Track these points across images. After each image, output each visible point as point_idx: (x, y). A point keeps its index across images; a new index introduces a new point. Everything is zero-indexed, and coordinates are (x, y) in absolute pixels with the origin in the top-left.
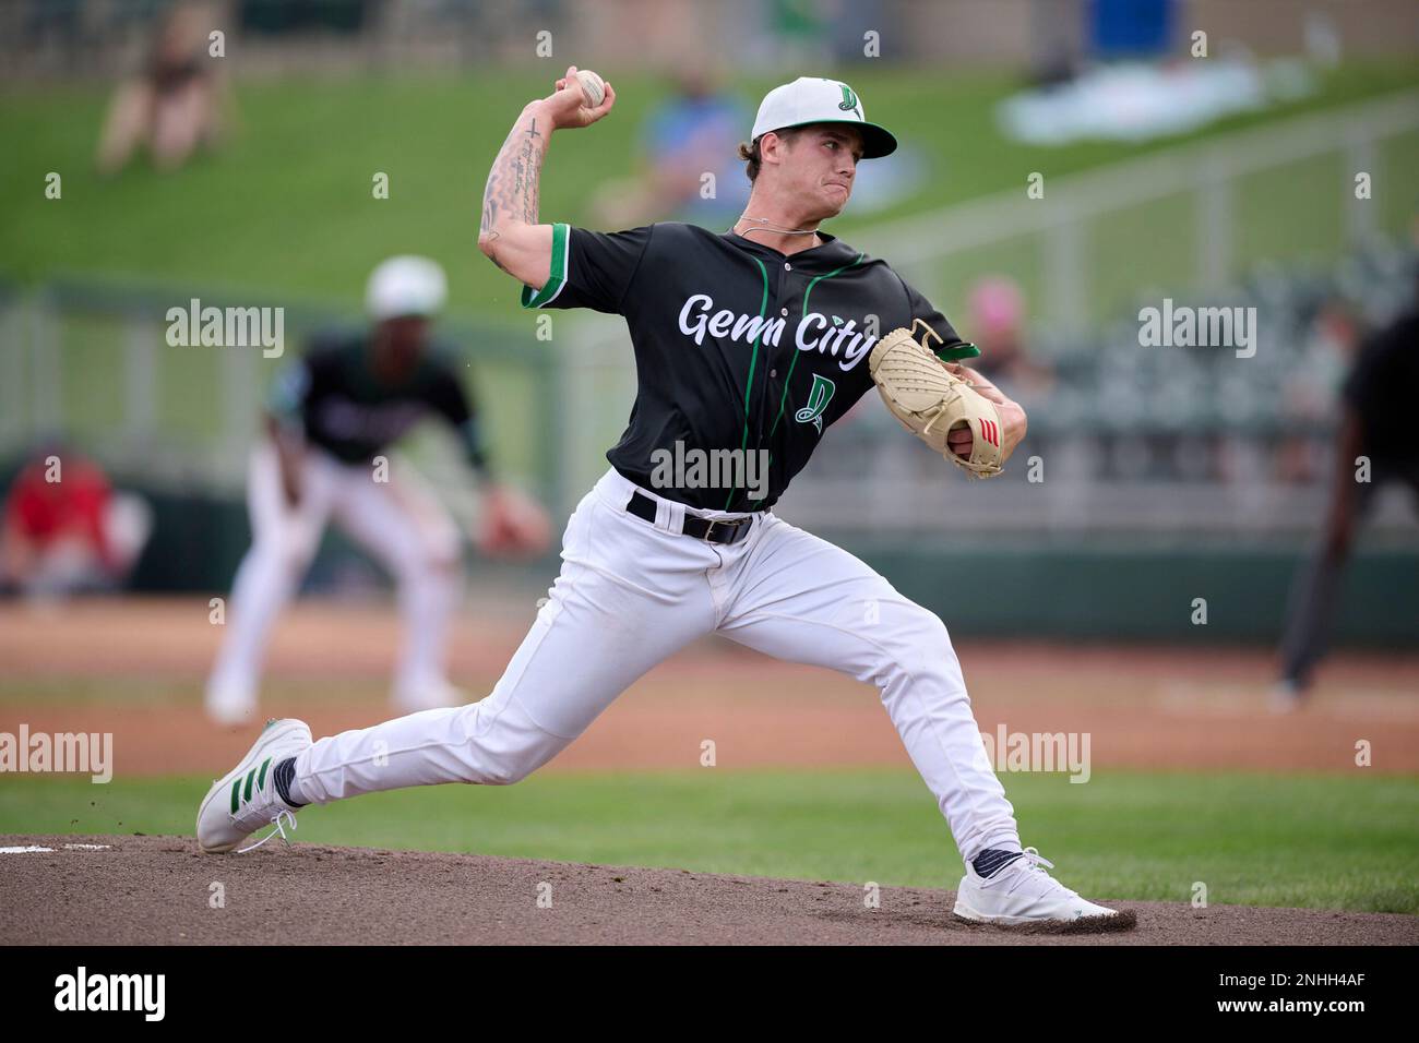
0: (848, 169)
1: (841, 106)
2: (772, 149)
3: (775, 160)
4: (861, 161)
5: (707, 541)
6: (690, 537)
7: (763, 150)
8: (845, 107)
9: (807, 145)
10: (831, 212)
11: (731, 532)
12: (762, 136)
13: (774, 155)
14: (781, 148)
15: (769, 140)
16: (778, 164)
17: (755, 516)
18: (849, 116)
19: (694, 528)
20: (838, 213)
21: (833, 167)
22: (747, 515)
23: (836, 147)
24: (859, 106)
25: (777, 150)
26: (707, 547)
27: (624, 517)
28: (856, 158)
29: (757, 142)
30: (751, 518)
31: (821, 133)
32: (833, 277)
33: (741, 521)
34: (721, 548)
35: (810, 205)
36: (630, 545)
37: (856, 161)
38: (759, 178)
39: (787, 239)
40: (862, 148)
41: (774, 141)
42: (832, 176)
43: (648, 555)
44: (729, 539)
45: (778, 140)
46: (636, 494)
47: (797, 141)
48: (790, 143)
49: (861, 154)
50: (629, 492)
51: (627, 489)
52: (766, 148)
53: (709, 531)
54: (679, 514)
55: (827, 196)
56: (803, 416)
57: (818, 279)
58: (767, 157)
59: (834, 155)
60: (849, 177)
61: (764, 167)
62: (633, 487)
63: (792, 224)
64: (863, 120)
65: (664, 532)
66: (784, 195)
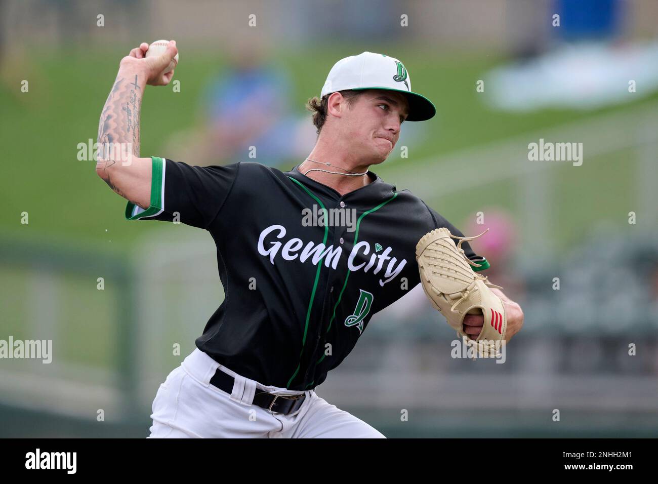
0: (394, 128)
1: (395, 78)
2: (337, 105)
3: (339, 113)
4: (405, 122)
5: (270, 411)
6: (258, 406)
7: (330, 104)
8: (398, 78)
9: (364, 105)
10: (378, 160)
11: (289, 405)
12: (330, 94)
13: (338, 110)
14: (344, 105)
15: (335, 98)
16: (340, 117)
17: (307, 393)
18: (401, 87)
19: (262, 400)
20: (384, 160)
21: (383, 124)
22: (301, 393)
23: (387, 109)
24: (408, 80)
25: (340, 106)
26: (270, 415)
27: (207, 388)
28: (402, 119)
29: (325, 99)
30: (304, 395)
31: (376, 97)
32: (377, 211)
33: (297, 396)
34: (280, 417)
35: (363, 153)
36: (212, 410)
37: (401, 122)
38: (324, 127)
39: (343, 180)
40: (407, 111)
41: (339, 99)
42: (382, 131)
43: (225, 418)
44: (287, 410)
45: (342, 98)
46: (218, 371)
47: (357, 101)
48: (351, 103)
49: (406, 116)
50: (212, 369)
51: (210, 367)
52: (331, 105)
53: (273, 404)
54: (252, 388)
55: (376, 146)
56: (349, 321)
57: (366, 213)
58: (332, 111)
59: (385, 115)
60: (394, 134)
61: (329, 119)
62: (215, 365)
63: (347, 167)
64: (410, 91)
65: (238, 401)
66: (342, 143)
